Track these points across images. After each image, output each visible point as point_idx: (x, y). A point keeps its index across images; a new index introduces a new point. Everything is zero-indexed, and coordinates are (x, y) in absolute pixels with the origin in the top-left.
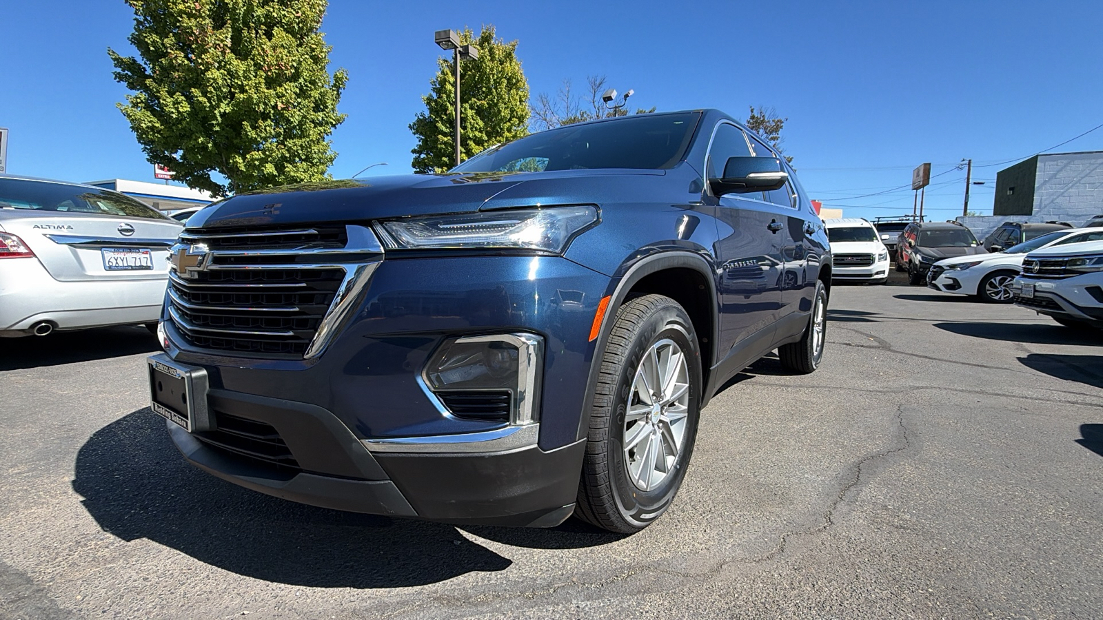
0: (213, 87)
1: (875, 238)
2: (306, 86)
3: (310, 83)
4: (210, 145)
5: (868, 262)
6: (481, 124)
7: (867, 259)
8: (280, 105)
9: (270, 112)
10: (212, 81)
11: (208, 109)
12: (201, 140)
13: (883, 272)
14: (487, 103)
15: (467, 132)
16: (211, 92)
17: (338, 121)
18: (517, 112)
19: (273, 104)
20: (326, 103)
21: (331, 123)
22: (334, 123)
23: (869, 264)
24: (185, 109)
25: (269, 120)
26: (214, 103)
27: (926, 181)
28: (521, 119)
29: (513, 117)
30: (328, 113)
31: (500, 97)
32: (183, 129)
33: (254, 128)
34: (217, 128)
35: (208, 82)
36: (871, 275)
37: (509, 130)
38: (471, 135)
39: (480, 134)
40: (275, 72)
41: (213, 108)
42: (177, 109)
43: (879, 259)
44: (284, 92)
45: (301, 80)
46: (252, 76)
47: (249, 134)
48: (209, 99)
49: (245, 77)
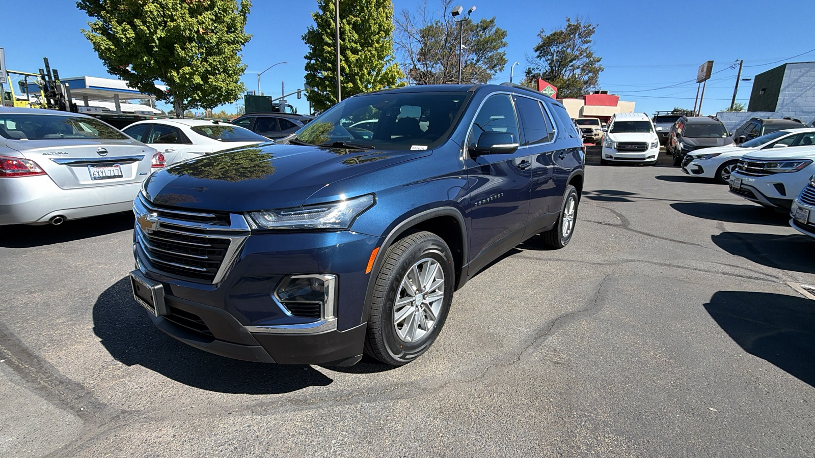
0: (151, 18)
1: (651, 130)
2: (220, 13)
3: (222, 11)
4: (152, 62)
5: (643, 148)
6: (356, 36)
7: (642, 146)
8: (201, 30)
9: (194, 35)
10: (149, 13)
11: (148, 35)
12: (145, 59)
13: (654, 156)
14: (361, 20)
15: (345, 43)
16: (149, 22)
17: (246, 40)
18: (384, 27)
19: (196, 29)
20: (235, 26)
21: (241, 42)
22: (243, 42)
23: (643, 151)
24: (131, 35)
25: (194, 43)
26: (152, 31)
27: (708, 76)
28: (387, 32)
29: (381, 31)
30: (238, 34)
31: (370, 15)
32: (132, 50)
33: (183, 49)
34: (156, 49)
35: (147, 14)
36: (644, 159)
37: (378, 42)
38: (349, 46)
39: (355, 45)
40: (196, 4)
41: (152, 34)
42: (125, 35)
43: (652, 147)
44: (204, 20)
45: (216, 9)
46: (178, 8)
47: (180, 54)
48: (148, 27)
49: (173, 9)
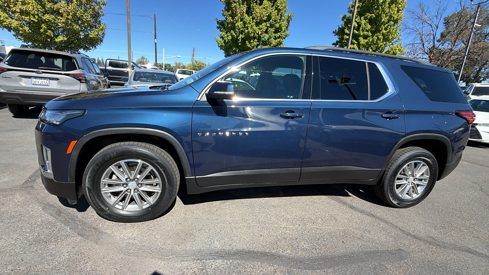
0: (238, 29)
2: (273, 23)
3: (274, 21)
4: (237, 51)
6: (369, 27)
8: (260, 33)
9: (256, 36)
10: (237, 27)
11: (235, 38)
12: (234, 49)
14: (375, 15)
15: (359, 33)
16: (237, 31)
17: (286, 36)
18: (393, 17)
19: (257, 32)
20: (282, 28)
21: (283, 37)
22: (284, 37)
24: (230, 38)
25: (256, 39)
26: (238, 35)
28: (396, 21)
29: (391, 21)
30: (282, 33)
31: (383, 10)
32: (229, 45)
33: (250, 43)
34: (240, 44)
35: (236, 27)
37: (386, 29)
38: (362, 34)
39: (367, 33)
40: (259, 19)
41: (237, 37)
42: (227, 38)
44: (262, 27)
45: (271, 21)
46: (251, 23)
47: (248, 45)
48: (236, 34)
49: (249, 23)
